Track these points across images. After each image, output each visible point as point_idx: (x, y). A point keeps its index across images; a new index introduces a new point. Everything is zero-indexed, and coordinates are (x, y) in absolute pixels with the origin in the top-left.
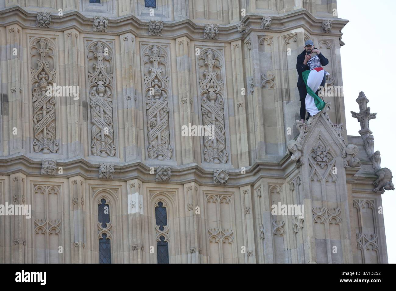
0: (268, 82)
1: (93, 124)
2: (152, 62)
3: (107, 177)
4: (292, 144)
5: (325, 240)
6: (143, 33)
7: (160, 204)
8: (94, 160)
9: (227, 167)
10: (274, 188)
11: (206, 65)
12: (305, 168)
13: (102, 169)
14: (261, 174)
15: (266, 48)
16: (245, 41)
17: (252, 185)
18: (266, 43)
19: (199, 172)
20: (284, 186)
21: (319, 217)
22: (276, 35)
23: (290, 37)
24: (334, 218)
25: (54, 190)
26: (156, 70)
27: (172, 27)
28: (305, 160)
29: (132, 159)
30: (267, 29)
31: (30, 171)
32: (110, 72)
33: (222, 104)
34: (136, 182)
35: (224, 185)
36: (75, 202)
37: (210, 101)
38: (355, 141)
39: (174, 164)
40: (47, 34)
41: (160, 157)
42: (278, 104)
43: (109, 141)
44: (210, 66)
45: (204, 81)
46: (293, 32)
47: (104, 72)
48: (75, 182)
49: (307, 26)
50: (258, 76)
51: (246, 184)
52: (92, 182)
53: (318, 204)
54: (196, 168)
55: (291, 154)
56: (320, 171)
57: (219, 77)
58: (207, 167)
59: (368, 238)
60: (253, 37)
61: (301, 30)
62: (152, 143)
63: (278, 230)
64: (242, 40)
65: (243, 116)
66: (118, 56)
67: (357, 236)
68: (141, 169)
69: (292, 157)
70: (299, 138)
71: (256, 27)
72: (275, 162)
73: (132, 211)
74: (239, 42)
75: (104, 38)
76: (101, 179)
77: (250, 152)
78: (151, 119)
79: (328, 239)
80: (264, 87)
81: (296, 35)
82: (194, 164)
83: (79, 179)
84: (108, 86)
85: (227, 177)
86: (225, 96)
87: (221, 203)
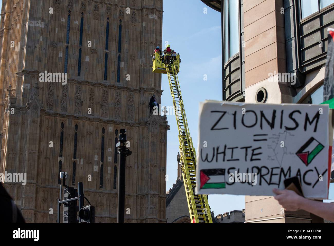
0: (144, 103)
1: (102, 109)
2: (117, 96)
3: (105, 122)
4: (148, 119)
5: (153, 142)
6: (116, 89)
7: (117, 129)
8: (102, 118)
9: (133, 122)
10: (143, 128)
11: (130, 97)
12: (151, 125)
13: (104, 121)
14: (141, 125)
15: (145, 95)
16: (140, 93)
17: (138, 127)
18: (144, 94)
19: (126, 123)
20: (145, 128)
21: (153, 136)
22: (147, 92)
23: (150, 93)
24: (156, 137)
25: (92, 125)
26: (118, 98)
27: (123, 88)
28: (151, 123)
29: (111, 119)
30: (145, 91)
31: (87, 120)
32: (108, 97)
33: (133, 107)
34: (111, 124)
35: (132, 126)
36: (97, 128)
37: (130, 106)
38: (162, 117)
39: (121, 120)
40: (93, 87)
41: (118, 119)
42: (146, 109)
43: (106, 114)
44: (131, 98)
45: (130, 101)
46: (151, 92)
47: (106, 97)
48: (97, 123)
49: (154, 91)
50: (142, 102)
51: (137, 127)
52: (101, 123)
53: (152, 133)
54: (126, 122)
55: (148, 122)
56: (154, 126)
57: (133, 101)
58: (128, 122)
59: (163, 140)
60: (142, 92)
61: (153, 92)
62: (116, 115)
63: (143, 138)
64: (139, 92)
65: (138, 110)
66: (110, 94)
67: (161, 140)
68: (113, 121)
69: (148, 123)
70: (150, 118)
71: (143, 90)
72: (144, 122)
73: (110, 131)
74: (138, 93)
75: (107, 89)
76: (103, 123)
77: (138, 119)
78: (116, 109)
79: (154, 142)
80: (143, 104)
81: (152, 93)
82: (125, 121)
83: (98, 123)
84: (107, 101)
85: (133, 125)
86: (134, 105)
87: (131, 130)
